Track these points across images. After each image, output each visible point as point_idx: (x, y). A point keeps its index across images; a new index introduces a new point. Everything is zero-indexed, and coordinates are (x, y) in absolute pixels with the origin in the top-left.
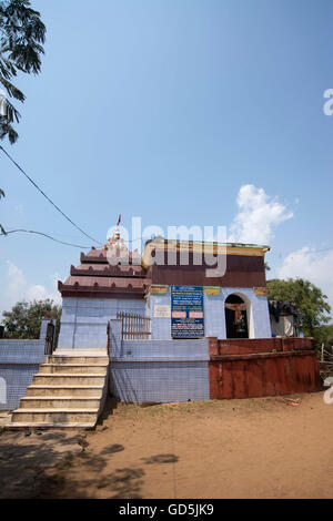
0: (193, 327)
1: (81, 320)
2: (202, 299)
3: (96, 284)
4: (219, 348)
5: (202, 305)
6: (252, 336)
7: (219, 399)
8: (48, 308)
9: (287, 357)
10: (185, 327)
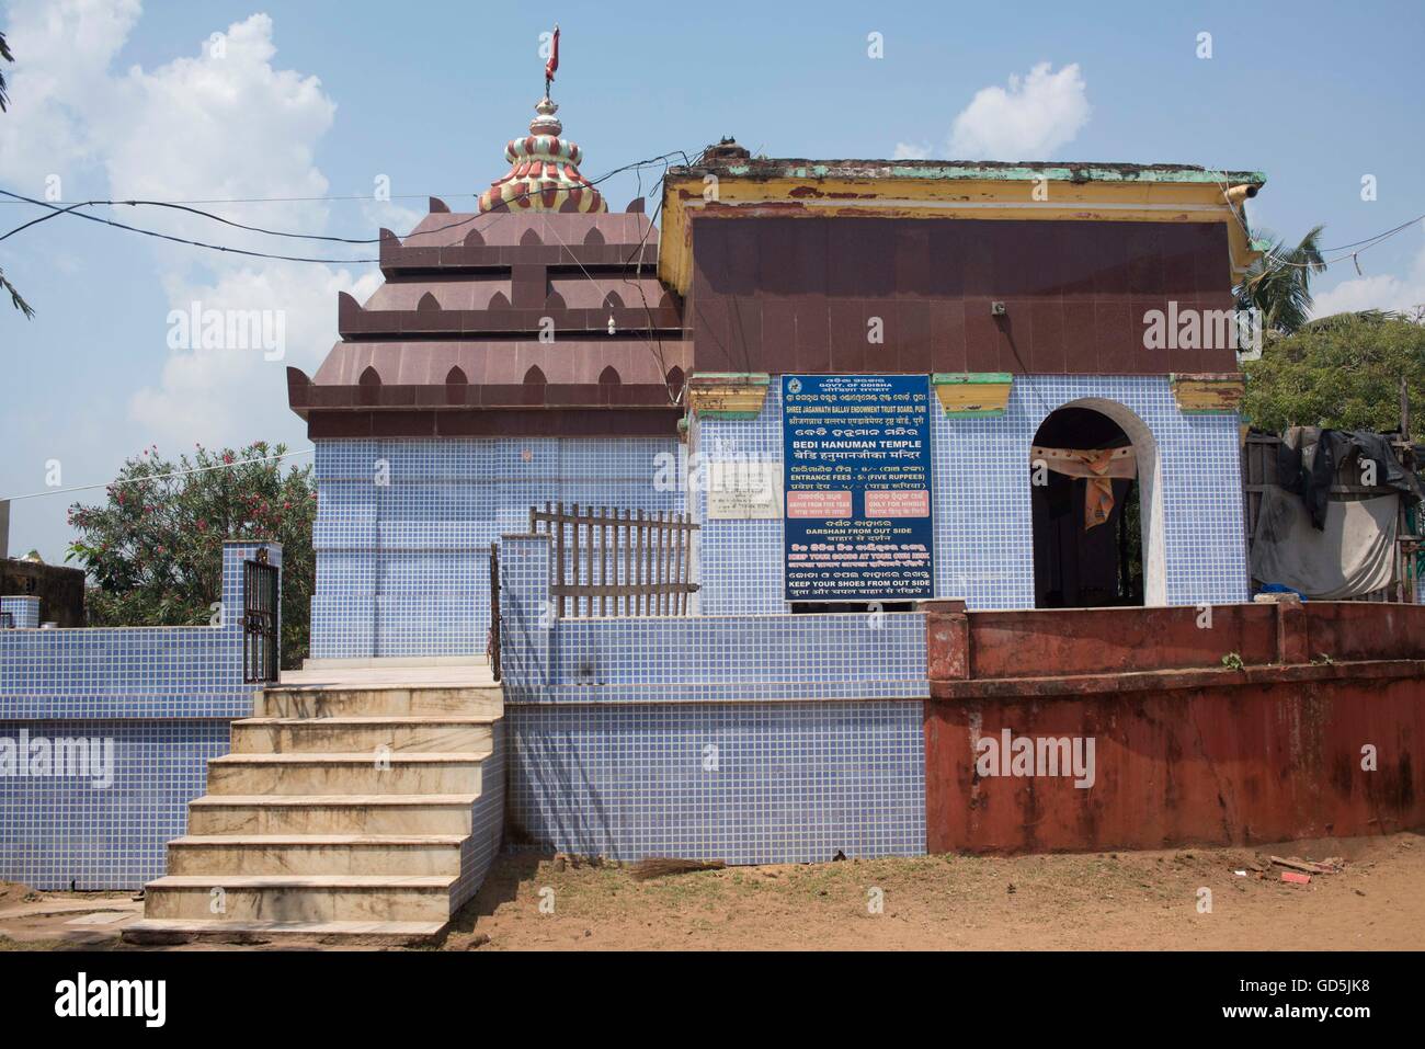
0: (882, 555)
1: (400, 534)
2: (925, 433)
3: (456, 374)
4: (973, 649)
5: (925, 460)
6: (1157, 595)
7: (966, 851)
8: (265, 484)
9: (1296, 685)
10: (848, 559)
